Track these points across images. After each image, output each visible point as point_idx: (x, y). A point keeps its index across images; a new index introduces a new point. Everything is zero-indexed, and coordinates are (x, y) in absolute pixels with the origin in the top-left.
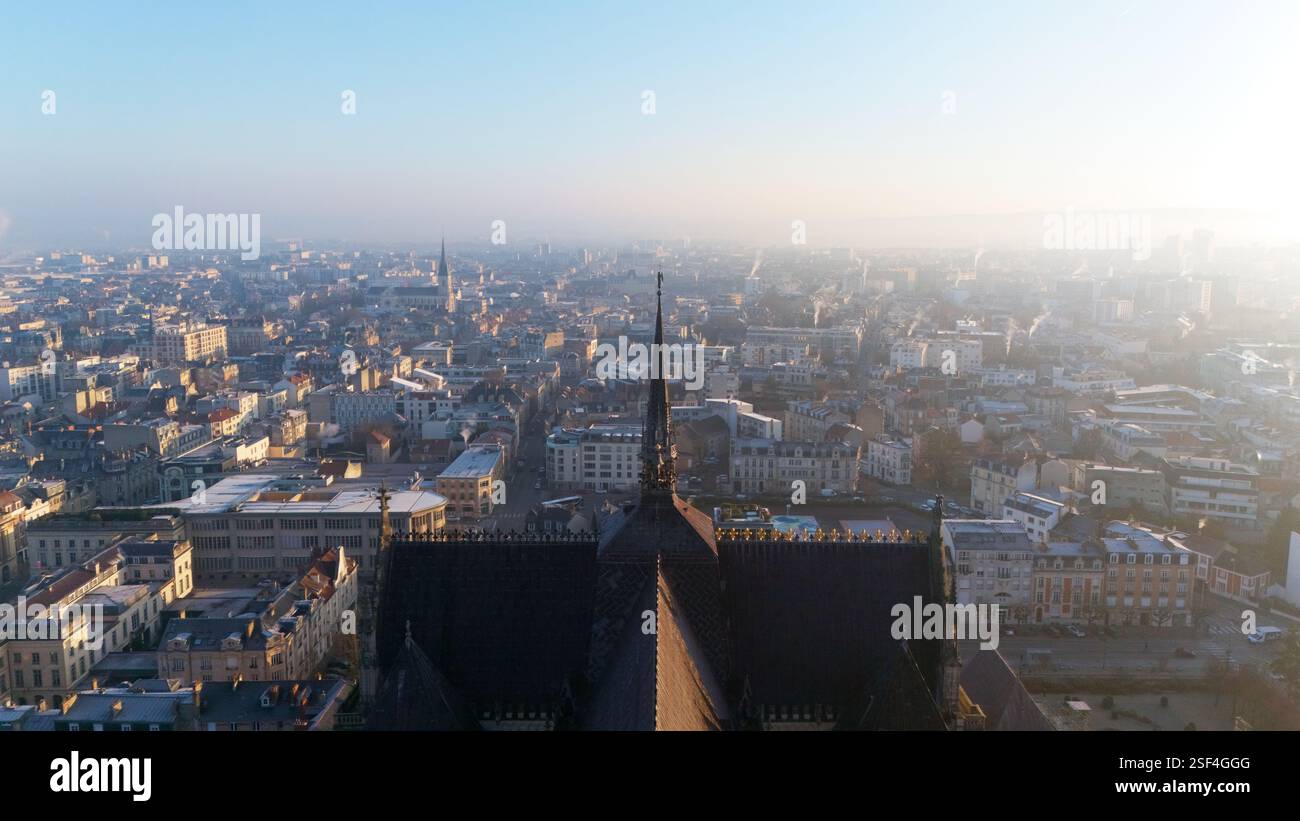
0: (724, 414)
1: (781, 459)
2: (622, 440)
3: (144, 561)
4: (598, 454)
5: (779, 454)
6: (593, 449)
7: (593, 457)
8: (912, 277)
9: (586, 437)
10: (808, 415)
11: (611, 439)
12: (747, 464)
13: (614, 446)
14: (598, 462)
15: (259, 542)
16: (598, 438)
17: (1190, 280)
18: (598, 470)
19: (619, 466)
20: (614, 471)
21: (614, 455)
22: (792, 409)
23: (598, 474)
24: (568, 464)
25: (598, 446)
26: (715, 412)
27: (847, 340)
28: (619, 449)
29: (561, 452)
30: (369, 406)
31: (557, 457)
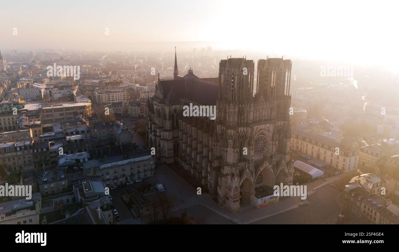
0: (132, 87)
1: (152, 93)
2: (116, 92)
3: (32, 118)
4: (111, 96)
5: (152, 92)
6: (110, 95)
7: (110, 96)
8: (147, 59)
9: (107, 92)
10: (152, 86)
11: (114, 92)
12: (145, 95)
13: (115, 93)
14: (111, 98)
15: (48, 116)
16: (110, 92)
17: (212, 57)
18: (111, 99)
19: (116, 98)
20: (115, 99)
21: (115, 96)
22: (147, 85)
23: (111, 100)
24: (104, 99)
25: (111, 94)
26: (130, 87)
27: (144, 73)
28: (116, 94)
29: (102, 96)
30: (31, 92)
31: (101, 97)
